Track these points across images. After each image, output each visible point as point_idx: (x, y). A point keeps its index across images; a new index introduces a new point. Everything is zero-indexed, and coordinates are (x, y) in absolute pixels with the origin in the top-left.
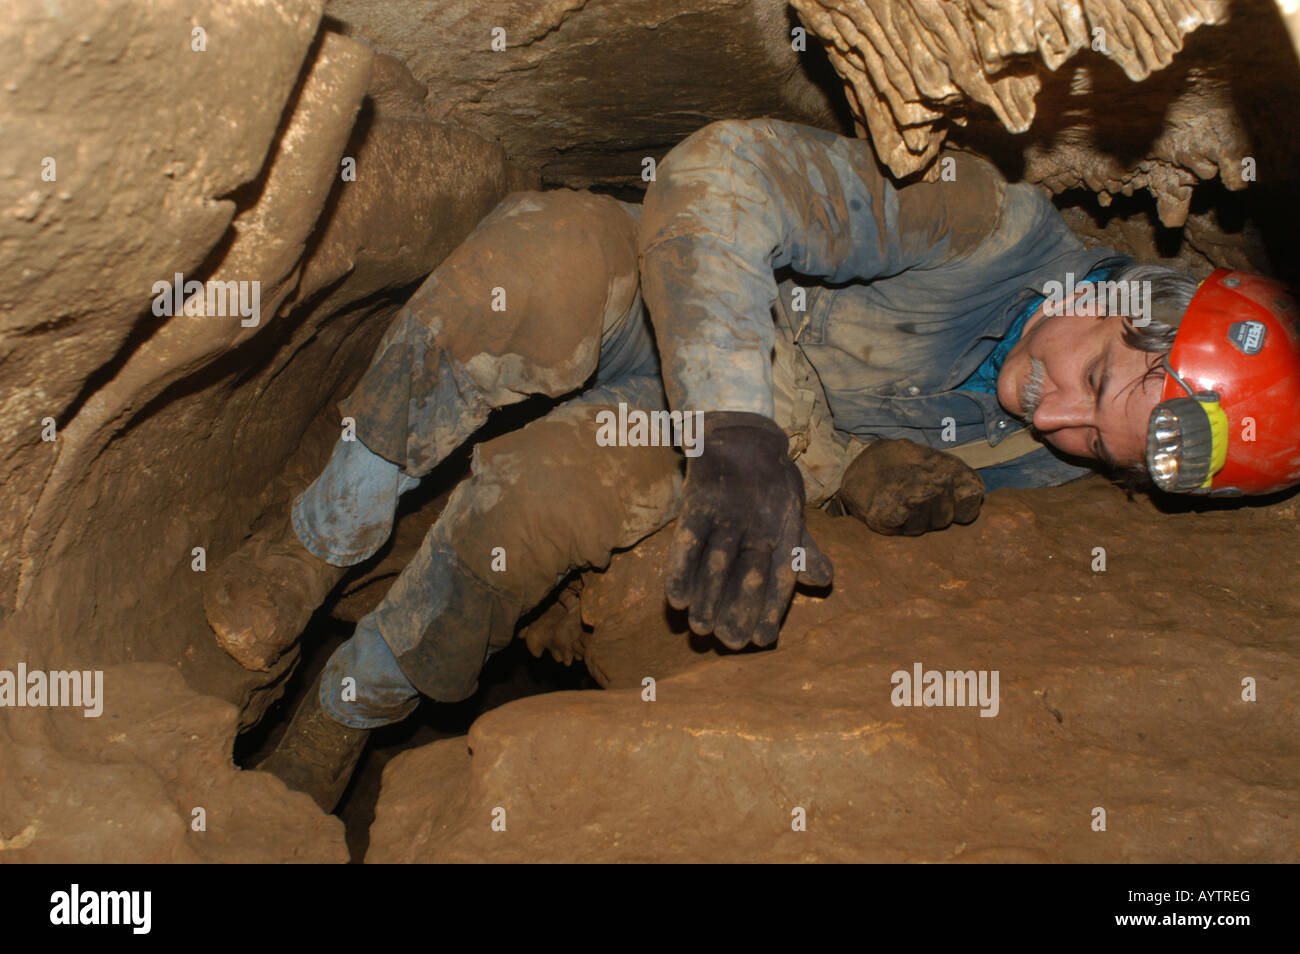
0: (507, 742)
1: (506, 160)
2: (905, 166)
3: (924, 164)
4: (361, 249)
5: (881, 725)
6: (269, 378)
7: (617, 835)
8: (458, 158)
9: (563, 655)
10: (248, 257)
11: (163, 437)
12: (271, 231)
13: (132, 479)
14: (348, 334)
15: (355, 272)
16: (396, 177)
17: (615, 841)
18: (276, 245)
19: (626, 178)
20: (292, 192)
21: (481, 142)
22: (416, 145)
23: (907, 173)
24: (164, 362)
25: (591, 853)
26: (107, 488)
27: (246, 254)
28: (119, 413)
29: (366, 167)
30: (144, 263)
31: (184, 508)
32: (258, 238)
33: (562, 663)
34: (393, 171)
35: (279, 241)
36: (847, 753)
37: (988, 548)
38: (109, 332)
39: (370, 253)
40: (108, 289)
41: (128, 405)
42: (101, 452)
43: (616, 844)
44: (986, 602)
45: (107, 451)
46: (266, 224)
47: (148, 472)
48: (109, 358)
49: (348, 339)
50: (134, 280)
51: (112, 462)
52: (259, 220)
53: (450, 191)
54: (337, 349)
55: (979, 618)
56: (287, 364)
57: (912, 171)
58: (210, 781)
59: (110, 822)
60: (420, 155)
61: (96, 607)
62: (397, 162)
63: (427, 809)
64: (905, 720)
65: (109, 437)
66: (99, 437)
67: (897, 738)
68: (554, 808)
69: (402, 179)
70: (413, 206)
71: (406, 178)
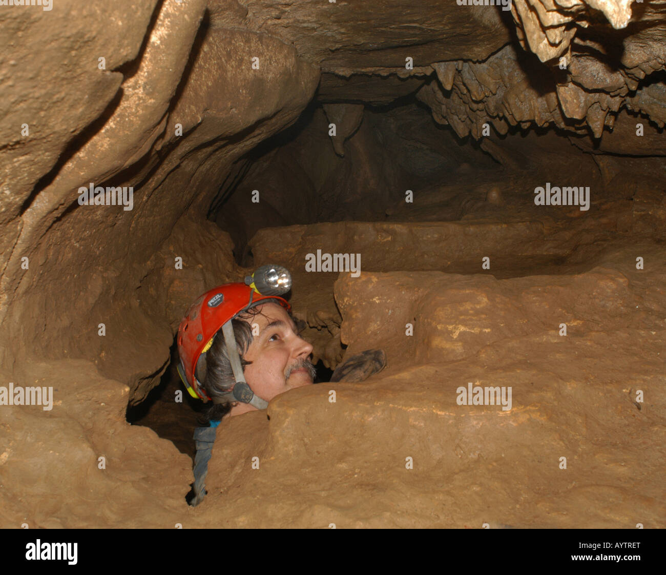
0: (291, 412)
1: (299, 58)
2: (548, 54)
3: (560, 53)
4: (206, 110)
5: (524, 408)
6: (152, 190)
7: (357, 471)
8: (268, 55)
9: (330, 363)
10: (134, 110)
11: (86, 224)
12: (147, 94)
13: (67, 249)
14: (200, 165)
15: (202, 124)
16: (228, 66)
17: (356, 474)
18: (151, 103)
19: (373, 69)
20: (160, 70)
21: (282, 45)
22: (240, 46)
23: (548, 59)
24: (83, 175)
25: (341, 481)
26: (51, 254)
27: (132, 108)
28: (56, 207)
29: (210, 59)
30: (66, 109)
31: (100, 268)
32: (140, 99)
33: (329, 368)
34: (226, 62)
35: (152, 101)
36: (502, 425)
37: (597, 301)
38: (47, 154)
39: (212, 112)
40: (44, 125)
41: (62, 202)
42: (47, 231)
43: (356, 476)
44: (594, 333)
45: (50, 230)
46: (144, 90)
47: (77, 245)
48: (48, 171)
49: (201, 168)
50: (60, 120)
51: (55, 238)
52: (139, 87)
53: (262, 75)
54: (194, 174)
55: (589, 343)
56: (163, 182)
57: (552, 57)
58: (112, 431)
59: (51, 452)
60: (244, 52)
61: (45, 325)
62: (229, 56)
63: (242, 452)
64: (539, 405)
65: (51, 222)
66: (45, 221)
67: (533, 416)
68: (318, 453)
69: (232, 67)
70: (239, 84)
71: (235, 66)
